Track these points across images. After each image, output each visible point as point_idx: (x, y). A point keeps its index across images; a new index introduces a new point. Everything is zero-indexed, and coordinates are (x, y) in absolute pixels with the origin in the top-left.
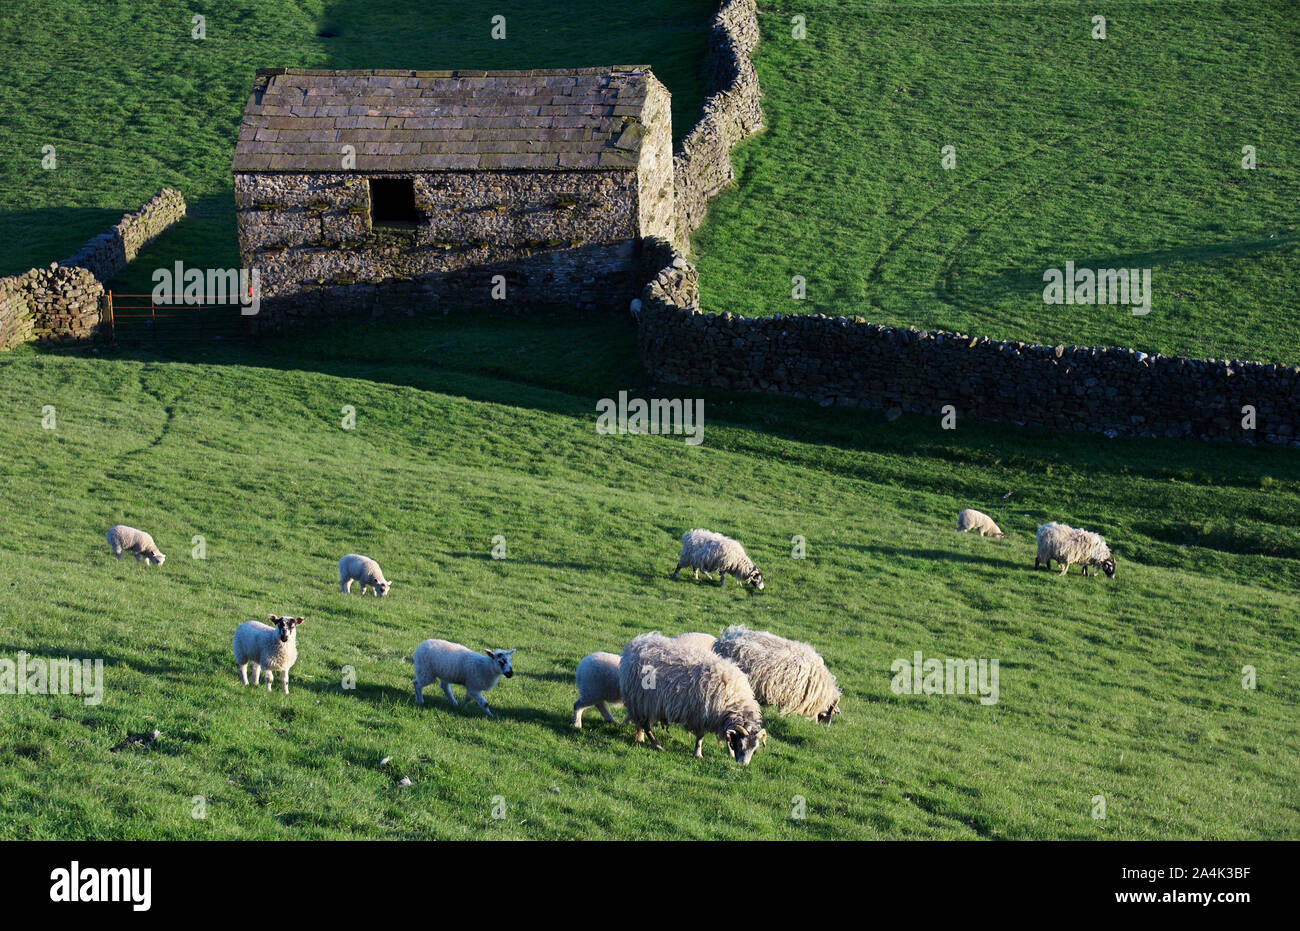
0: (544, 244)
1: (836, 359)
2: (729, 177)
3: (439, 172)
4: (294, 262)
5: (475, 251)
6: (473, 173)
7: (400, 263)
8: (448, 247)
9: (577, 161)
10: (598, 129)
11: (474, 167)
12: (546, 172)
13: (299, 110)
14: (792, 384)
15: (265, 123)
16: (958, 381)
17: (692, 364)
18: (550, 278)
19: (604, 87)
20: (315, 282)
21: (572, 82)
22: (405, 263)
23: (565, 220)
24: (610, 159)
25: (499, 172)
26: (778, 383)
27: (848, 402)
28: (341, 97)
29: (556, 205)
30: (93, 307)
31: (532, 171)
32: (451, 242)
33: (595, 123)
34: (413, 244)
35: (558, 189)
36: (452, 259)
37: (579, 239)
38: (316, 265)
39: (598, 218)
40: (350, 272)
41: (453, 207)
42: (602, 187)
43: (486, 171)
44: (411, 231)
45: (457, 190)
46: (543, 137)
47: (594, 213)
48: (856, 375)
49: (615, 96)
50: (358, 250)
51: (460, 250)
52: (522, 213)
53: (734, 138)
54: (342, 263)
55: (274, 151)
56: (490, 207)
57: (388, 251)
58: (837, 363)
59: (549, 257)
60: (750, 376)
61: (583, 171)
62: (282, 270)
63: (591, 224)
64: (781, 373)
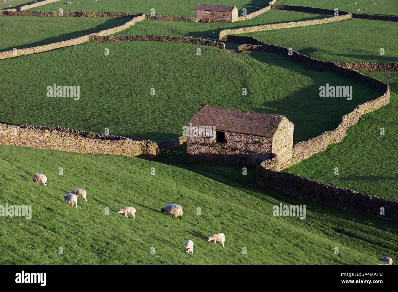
0: (251, 152)
1: (292, 183)
2: (323, 150)
3: (230, 132)
4: (198, 147)
5: (236, 151)
6: (238, 133)
7: (220, 151)
8: (230, 149)
9: (260, 134)
10: (267, 128)
11: (238, 132)
12: (253, 135)
13: (206, 114)
14: (283, 188)
15: (198, 116)
16: (315, 192)
17: (263, 180)
18: (251, 160)
19: (273, 119)
20: (202, 153)
21: (266, 117)
22: (221, 151)
23: (256, 147)
24: (268, 134)
25: (243, 134)
26: (280, 187)
27: (293, 194)
28: (216, 113)
29: (254, 143)
30: (155, 151)
31: (250, 135)
32: (231, 148)
33: (267, 126)
34: (223, 147)
35: (255, 139)
36: (231, 152)
37: (259, 152)
38: (202, 149)
39: (263, 147)
40: (209, 152)
41: (232, 140)
42: (265, 141)
43: (240, 133)
44: (223, 144)
45: (234, 137)
46: (255, 128)
47: (262, 146)
48: (295, 188)
49: (274, 121)
50: (212, 147)
51: (233, 150)
52: (247, 144)
53: (331, 142)
54: (208, 149)
55: (197, 122)
56: (240, 141)
57: (218, 148)
58: (292, 184)
59: (251, 155)
60: (274, 184)
61: (261, 136)
62: (195, 149)
63: (261, 149)
64: (280, 185)
